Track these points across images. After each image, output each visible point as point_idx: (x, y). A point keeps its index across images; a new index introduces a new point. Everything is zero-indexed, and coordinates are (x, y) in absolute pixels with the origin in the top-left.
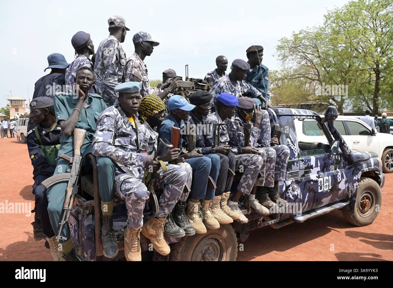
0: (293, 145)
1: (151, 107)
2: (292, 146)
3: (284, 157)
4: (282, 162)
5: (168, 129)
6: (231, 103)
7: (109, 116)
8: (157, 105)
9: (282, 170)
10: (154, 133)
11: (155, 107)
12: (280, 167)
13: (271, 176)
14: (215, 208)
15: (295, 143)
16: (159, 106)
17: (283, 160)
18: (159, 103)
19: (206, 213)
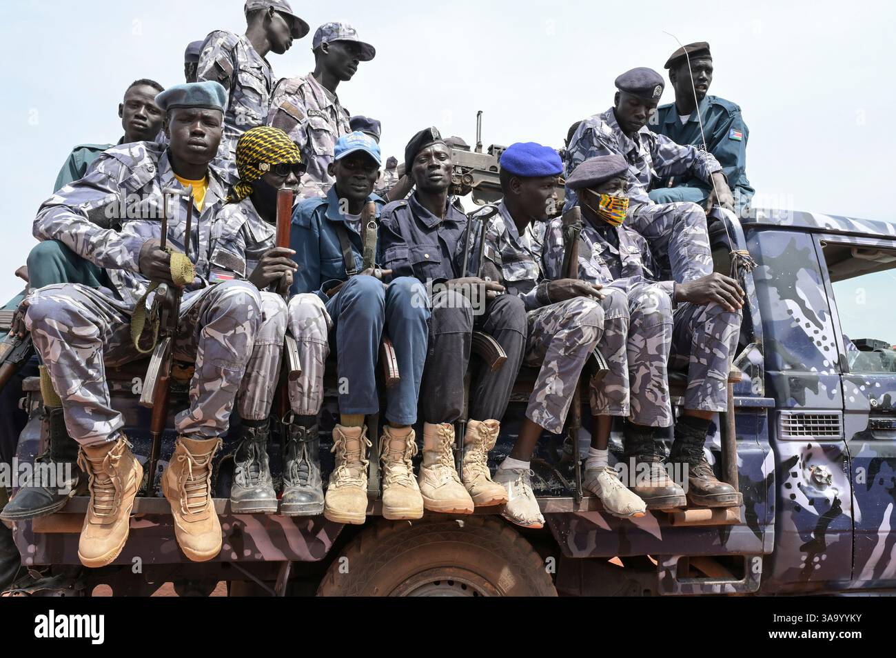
0: (811, 323)
1: (254, 154)
2: (808, 325)
3: (712, 325)
4: (708, 344)
5: (302, 214)
6: (530, 165)
7: (113, 157)
8: (268, 150)
9: (709, 374)
10: (265, 228)
11: (263, 155)
12: (704, 361)
13: (654, 386)
14: (433, 466)
15: (824, 320)
16: (273, 152)
17: (713, 337)
18: (276, 143)
19: (389, 471)
